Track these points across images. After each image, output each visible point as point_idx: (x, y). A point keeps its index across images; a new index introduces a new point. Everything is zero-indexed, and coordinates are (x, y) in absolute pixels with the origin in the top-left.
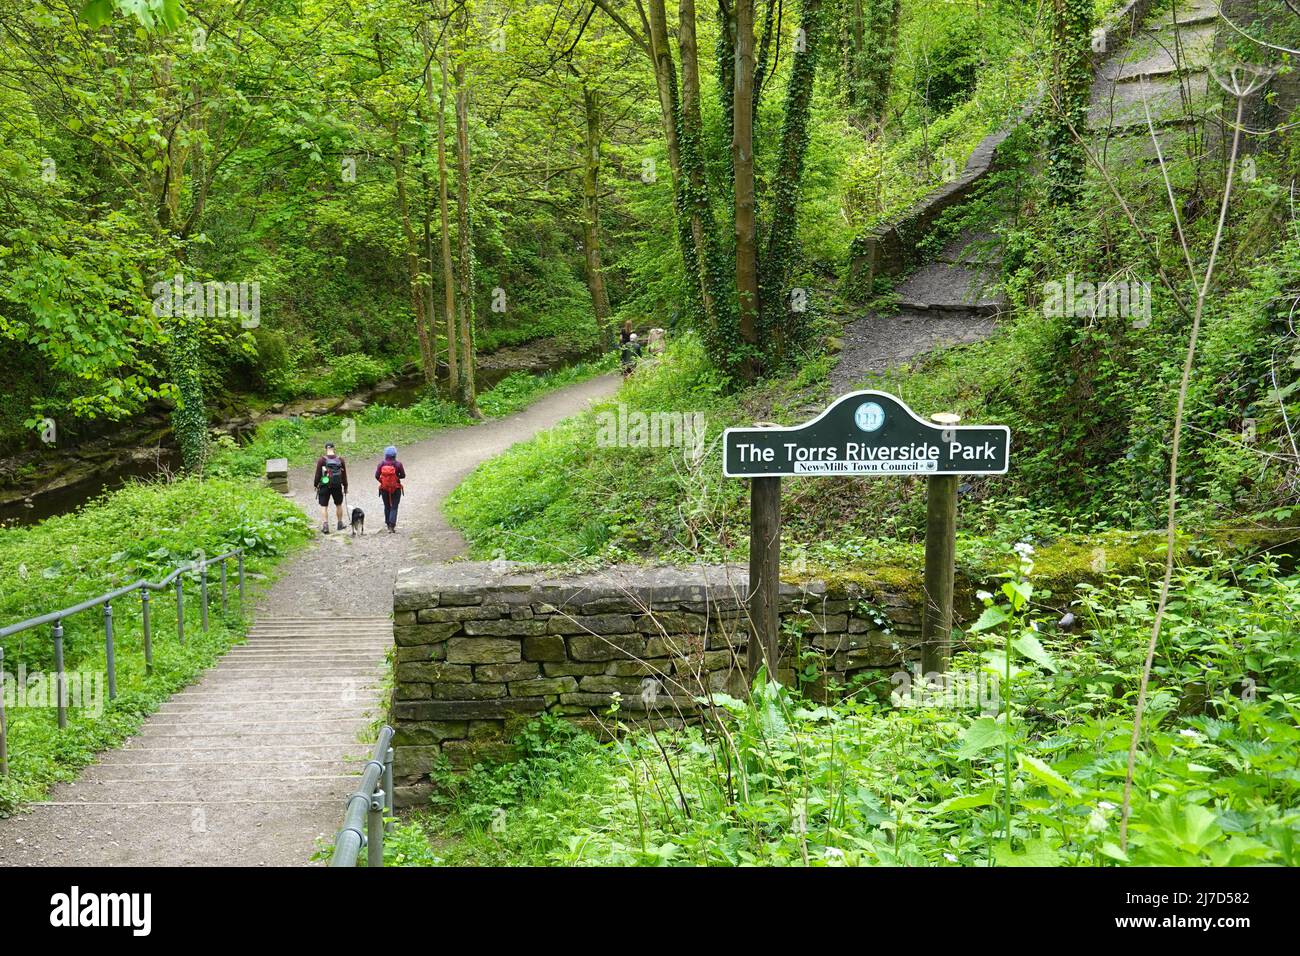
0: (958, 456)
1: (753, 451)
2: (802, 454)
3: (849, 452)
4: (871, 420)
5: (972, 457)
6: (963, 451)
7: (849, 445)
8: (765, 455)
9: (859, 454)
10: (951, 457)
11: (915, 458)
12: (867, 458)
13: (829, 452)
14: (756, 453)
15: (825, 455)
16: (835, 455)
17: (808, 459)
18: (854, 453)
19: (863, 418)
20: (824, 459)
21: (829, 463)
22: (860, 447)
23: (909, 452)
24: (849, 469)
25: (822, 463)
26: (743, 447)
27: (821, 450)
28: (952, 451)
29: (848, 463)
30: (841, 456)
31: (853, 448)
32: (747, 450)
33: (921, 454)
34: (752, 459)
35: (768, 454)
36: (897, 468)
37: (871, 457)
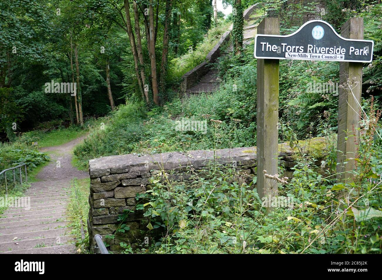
0: (353, 53)
1: (268, 46)
2: (289, 49)
3: (309, 49)
4: (319, 34)
5: (358, 54)
6: (355, 51)
7: (309, 45)
8: (273, 48)
9: (313, 50)
10: (350, 54)
11: (336, 53)
12: (316, 52)
13: (300, 49)
14: (269, 47)
15: (299, 49)
16: (303, 50)
17: (291, 52)
18: (311, 49)
19: (315, 32)
20: (298, 52)
21: (300, 54)
22: (314, 47)
23: (333, 50)
24: (308, 57)
25: (297, 54)
26: (263, 43)
27: (297, 47)
28: (351, 51)
29: (308, 54)
30: (305, 51)
31: (310, 47)
32: (265, 45)
33: (338, 51)
34: (267, 50)
35: (274, 48)
36: (328, 57)
37: (318, 52)
